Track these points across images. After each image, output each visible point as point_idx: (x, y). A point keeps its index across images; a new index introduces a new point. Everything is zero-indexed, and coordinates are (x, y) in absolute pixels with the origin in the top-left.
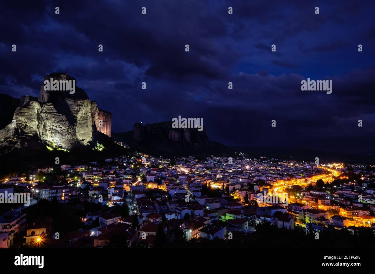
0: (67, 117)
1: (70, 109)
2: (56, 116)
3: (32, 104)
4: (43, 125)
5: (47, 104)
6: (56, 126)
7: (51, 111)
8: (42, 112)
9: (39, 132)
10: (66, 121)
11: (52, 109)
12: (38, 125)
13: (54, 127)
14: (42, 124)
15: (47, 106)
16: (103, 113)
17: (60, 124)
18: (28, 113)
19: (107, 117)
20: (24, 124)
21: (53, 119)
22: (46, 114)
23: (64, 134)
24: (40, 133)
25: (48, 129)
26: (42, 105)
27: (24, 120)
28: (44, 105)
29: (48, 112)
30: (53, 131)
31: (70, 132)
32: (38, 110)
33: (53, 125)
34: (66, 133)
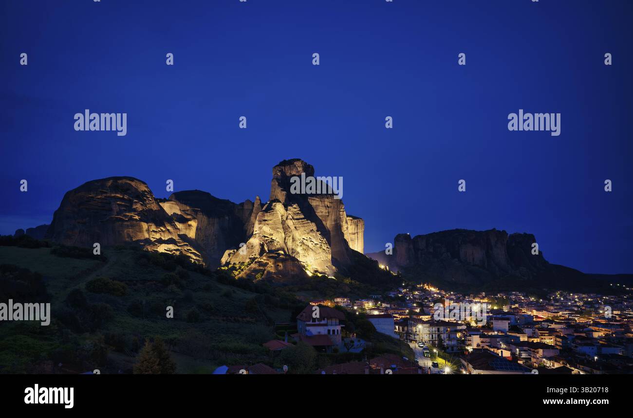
0: (317, 226)
1: (316, 213)
2: (305, 223)
3: (275, 206)
4: (291, 238)
5: (292, 206)
6: (307, 240)
7: (298, 217)
8: (288, 218)
9: (287, 249)
10: (317, 231)
11: (298, 213)
12: (285, 239)
13: (305, 241)
14: (290, 236)
15: (293, 209)
16: (351, 220)
17: (311, 235)
18: (272, 221)
19: (357, 226)
20: (269, 236)
21: (302, 229)
22: (294, 221)
23: (318, 252)
24: (289, 250)
25: (300, 244)
26: (287, 208)
27: (268, 232)
28: (289, 207)
29: (295, 217)
30: (305, 247)
31: (324, 249)
32: (282, 216)
33: (303, 239)
34: (320, 250)
